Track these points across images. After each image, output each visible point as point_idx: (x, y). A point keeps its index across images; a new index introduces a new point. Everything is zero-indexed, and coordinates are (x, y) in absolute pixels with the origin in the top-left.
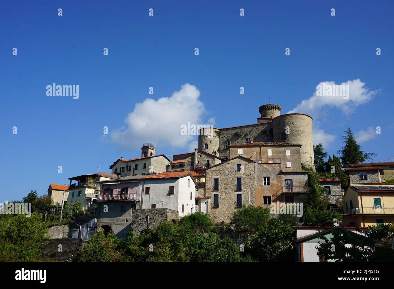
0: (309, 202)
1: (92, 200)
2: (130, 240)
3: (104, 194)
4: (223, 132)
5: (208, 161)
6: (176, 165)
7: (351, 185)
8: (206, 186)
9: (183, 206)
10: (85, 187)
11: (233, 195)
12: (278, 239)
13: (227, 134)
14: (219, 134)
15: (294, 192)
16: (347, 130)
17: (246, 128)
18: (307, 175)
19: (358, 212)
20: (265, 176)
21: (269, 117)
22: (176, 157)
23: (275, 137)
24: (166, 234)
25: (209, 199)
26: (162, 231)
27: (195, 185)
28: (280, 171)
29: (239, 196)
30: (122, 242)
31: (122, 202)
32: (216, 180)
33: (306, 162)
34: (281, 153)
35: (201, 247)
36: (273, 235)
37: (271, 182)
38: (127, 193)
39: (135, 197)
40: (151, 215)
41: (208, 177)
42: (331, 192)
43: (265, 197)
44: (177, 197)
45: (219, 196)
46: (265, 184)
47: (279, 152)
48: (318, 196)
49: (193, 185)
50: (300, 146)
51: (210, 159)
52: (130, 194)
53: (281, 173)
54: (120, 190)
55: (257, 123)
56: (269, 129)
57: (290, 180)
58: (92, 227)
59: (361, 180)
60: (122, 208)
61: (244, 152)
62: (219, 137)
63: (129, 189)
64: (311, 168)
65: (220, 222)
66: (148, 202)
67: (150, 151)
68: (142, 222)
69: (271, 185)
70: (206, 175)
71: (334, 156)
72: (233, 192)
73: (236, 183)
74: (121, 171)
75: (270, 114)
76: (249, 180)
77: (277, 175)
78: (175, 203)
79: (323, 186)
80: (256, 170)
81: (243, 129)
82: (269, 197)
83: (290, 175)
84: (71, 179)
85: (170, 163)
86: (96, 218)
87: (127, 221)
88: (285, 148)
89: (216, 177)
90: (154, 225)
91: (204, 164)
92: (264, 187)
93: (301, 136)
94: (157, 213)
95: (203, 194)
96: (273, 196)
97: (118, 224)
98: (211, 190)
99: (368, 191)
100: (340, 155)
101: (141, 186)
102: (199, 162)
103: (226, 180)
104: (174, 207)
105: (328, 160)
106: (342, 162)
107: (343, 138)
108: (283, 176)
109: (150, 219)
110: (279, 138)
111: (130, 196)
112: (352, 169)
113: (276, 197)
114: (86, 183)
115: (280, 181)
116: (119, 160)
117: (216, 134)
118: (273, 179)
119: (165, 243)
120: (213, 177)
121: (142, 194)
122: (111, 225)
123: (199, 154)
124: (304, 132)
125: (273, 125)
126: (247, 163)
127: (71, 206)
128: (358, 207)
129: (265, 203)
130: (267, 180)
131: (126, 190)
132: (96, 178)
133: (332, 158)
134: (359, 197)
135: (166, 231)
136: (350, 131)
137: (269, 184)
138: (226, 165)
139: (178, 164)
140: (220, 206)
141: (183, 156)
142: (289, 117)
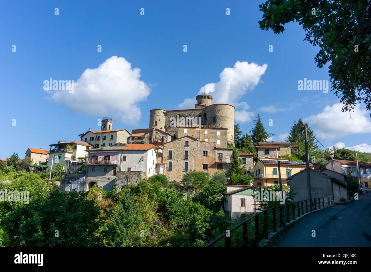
0: (233, 169)
1: (71, 162)
2: (115, 192)
3: (91, 160)
4: (169, 113)
5: (163, 137)
6: (135, 137)
7: (260, 159)
8: (163, 156)
9: (149, 169)
10: (65, 152)
11: (182, 163)
12: (215, 193)
13: (172, 115)
14: (166, 114)
15: (223, 162)
16: (257, 116)
17: (186, 111)
18: (232, 151)
19: (263, 176)
20: (204, 150)
21: (204, 104)
22: (134, 132)
23: (207, 120)
24: (144, 189)
25: (166, 165)
26: (142, 186)
27: (156, 155)
28: (215, 147)
29: (186, 164)
30: (108, 194)
31: (105, 166)
32: (171, 152)
33: (229, 140)
34: (213, 133)
35: (168, 197)
36: (213, 190)
37: (208, 154)
38: (109, 159)
39: (115, 162)
40: (130, 175)
41: (165, 149)
42: (246, 162)
43: (204, 165)
44: (146, 163)
45: (172, 163)
46: (204, 155)
47: (212, 133)
48: (239, 165)
49: (155, 155)
50: (227, 129)
51: (164, 136)
52: (111, 160)
53: (215, 149)
54: (103, 157)
55: (195, 108)
56: (204, 113)
57: (221, 154)
58: (82, 183)
59: (265, 155)
60: (105, 170)
61: (188, 131)
62: (166, 116)
63: (111, 157)
64: (232, 144)
65: (173, 180)
66: (125, 166)
67: (109, 123)
68: (123, 180)
69: (208, 156)
70: (163, 148)
71: (247, 135)
72: (182, 160)
73: (184, 154)
74: (91, 140)
75: (205, 102)
76: (193, 153)
77: (213, 150)
78: (145, 167)
79: (241, 158)
80: (199, 146)
81: (184, 112)
82: (207, 165)
83: (221, 150)
84: (51, 145)
85: (130, 136)
86: (85, 177)
87: (109, 179)
88: (217, 130)
89: (171, 150)
90: (132, 182)
91: (159, 139)
92: (203, 158)
93: (226, 121)
94: (134, 174)
95: (161, 161)
96: (209, 164)
97: (102, 181)
98: (166, 158)
99: (270, 164)
100: (251, 134)
101: (120, 155)
102: (155, 137)
103: (178, 152)
104: (144, 170)
105: (243, 137)
106: (252, 139)
107: (254, 122)
108: (217, 151)
109: (129, 178)
110: (211, 121)
111: (111, 161)
112: (260, 147)
113: (211, 165)
114: (66, 149)
115: (214, 154)
116: (89, 131)
117: (164, 114)
118: (210, 153)
119: (144, 194)
120: (168, 149)
121: (120, 161)
122: (97, 181)
123: (156, 131)
124: (228, 118)
125: (207, 111)
126: (193, 141)
127: (55, 167)
128: (264, 173)
129: (204, 168)
130: (206, 153)
131: (108, 157)
132: (74, 145)
133: (246, 136)
134: (265, 167)
135: (144, 186)
136: (259, 117)
137: (207, 156)
138: (178, 142)
139: (137, 137)
140: (172, 169)
141: (140, 130)
142: (219, 106)
